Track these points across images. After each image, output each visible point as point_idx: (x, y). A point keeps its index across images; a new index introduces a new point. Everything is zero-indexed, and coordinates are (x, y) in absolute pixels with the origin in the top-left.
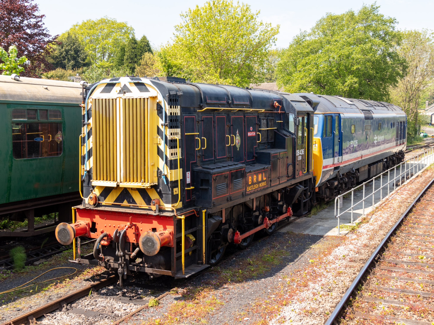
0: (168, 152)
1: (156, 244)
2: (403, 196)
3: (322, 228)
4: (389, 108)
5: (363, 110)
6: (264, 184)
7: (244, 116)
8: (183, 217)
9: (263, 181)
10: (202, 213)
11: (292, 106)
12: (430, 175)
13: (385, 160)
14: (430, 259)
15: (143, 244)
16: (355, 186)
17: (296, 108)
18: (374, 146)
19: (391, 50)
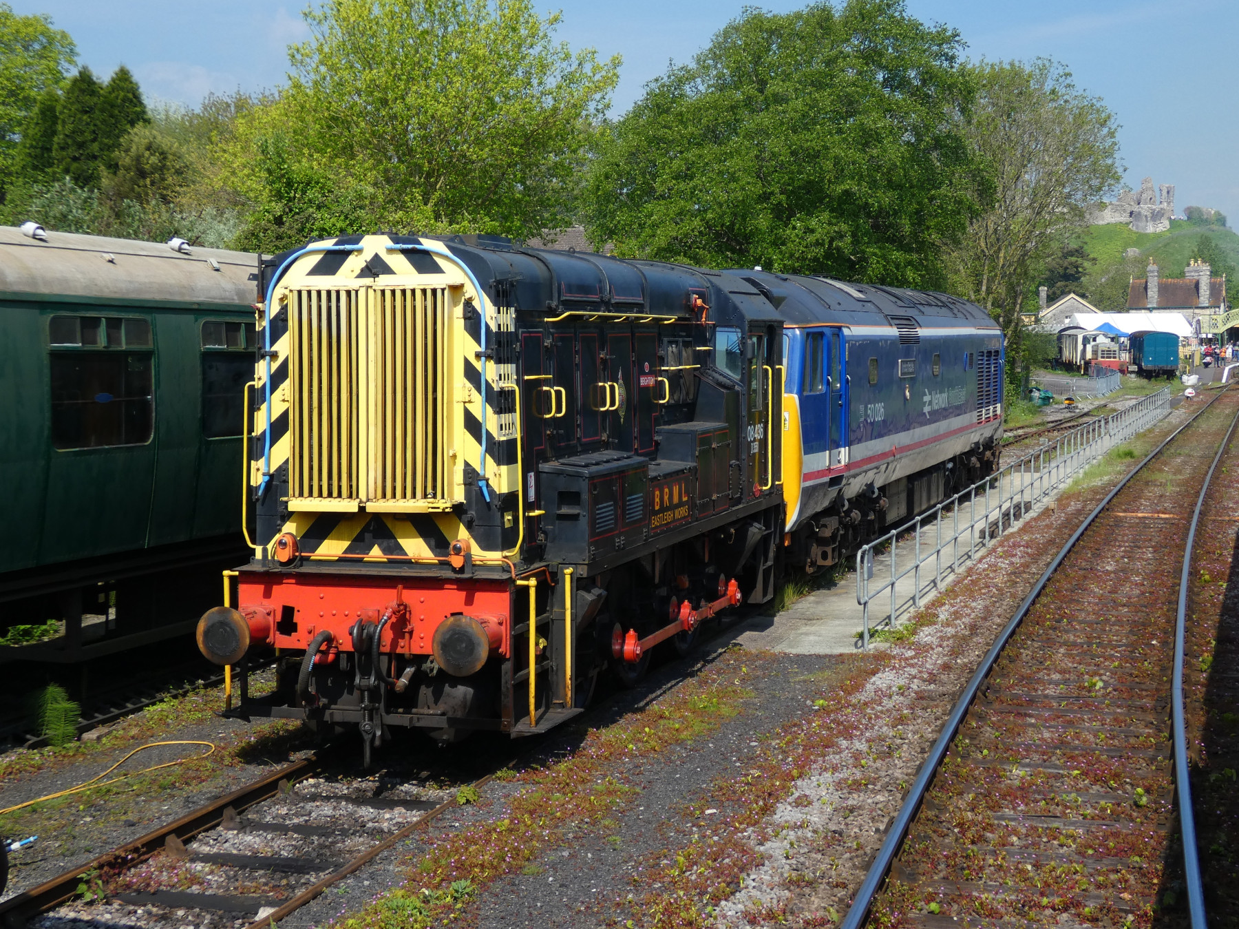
0: (492, 422)
1: (479, 644)
2: (1015, 560)
3: (817, 638)
4: (956, 311)
5: (894, 318)
6: (682, 512)
7: (633, 334)
8: (533, 582)
9: (681, 504)
10: (564, 575)
11: (736, 308)
12: (1079, 506)
13: (950, 465)
14: (1110, 689)
15: (442, 649)
16: (877, 535)
17: (744, 312)
18: (923, 420)
19: (943, 128)
